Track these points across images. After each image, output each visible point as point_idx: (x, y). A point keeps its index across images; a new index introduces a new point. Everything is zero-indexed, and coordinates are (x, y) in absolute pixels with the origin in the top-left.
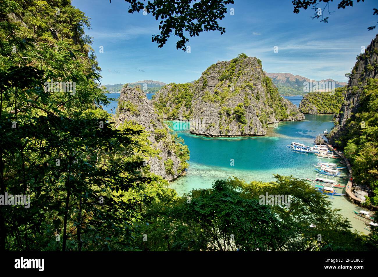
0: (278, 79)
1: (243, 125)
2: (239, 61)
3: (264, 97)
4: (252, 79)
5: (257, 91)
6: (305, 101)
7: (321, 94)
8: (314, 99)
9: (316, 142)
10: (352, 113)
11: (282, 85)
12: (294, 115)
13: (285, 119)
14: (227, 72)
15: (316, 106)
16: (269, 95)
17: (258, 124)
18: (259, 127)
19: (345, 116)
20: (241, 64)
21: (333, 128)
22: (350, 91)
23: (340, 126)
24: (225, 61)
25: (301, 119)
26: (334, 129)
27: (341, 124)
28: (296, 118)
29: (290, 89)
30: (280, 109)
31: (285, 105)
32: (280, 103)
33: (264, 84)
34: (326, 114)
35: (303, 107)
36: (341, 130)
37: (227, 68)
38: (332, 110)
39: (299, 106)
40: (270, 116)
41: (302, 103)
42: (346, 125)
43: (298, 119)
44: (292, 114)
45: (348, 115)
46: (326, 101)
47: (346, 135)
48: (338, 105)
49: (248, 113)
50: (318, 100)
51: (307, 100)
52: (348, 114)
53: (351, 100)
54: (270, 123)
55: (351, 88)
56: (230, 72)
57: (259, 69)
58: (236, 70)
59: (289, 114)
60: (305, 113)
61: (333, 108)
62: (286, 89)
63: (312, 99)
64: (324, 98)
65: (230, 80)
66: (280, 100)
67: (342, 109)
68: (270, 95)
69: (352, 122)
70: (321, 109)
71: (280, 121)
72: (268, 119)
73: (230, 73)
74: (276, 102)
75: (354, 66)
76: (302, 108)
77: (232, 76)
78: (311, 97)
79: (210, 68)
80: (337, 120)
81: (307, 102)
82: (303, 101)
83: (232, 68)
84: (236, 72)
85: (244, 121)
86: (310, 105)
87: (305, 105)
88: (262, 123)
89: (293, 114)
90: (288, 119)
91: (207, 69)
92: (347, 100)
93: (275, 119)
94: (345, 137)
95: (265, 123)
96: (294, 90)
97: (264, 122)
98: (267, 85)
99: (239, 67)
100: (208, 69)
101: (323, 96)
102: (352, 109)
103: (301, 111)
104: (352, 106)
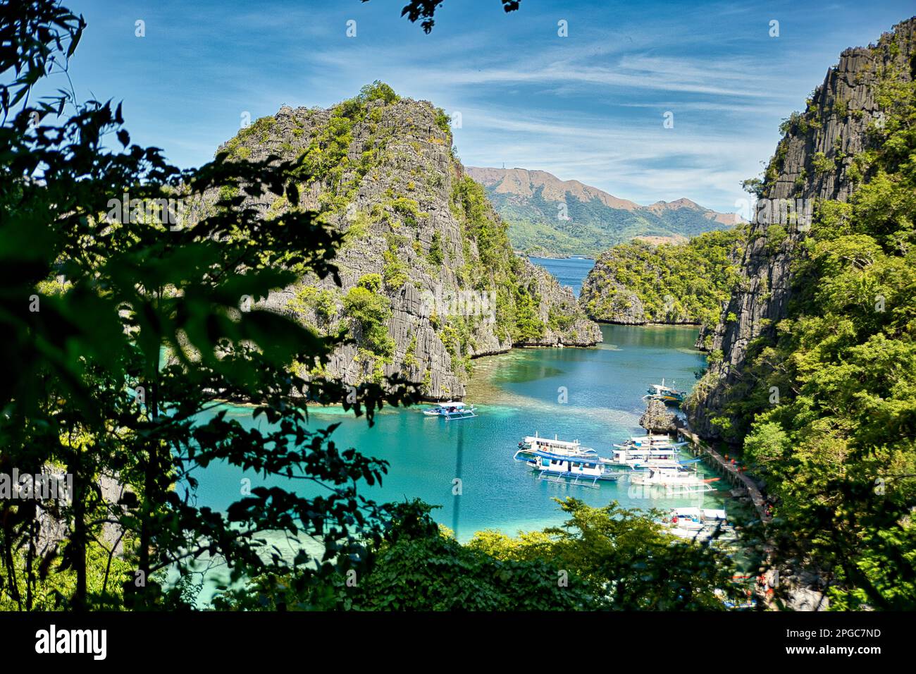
0: (502, 189)
1: (381, 358)
2: (367, 110)
3: (459, 253)
4: (413, 184)
5: (432, 232)
6: (600, 277)
7: (656, 253)
8: (635, 268)
9: (646, 424)
10: (767, 321)
11: (515, 216)
12: (563, 326)
13: (531, 341)
14: (318, 150)
15: (642, 296)
16: (474, 248)
17: (435, 357)
18: (439, 368)
19: (744, 330)
20: (372, 124)
21: (704, 373)
22: (759, 242)
23: (727, 364)
24: (309, 108)
25: (588, 342)
26: (708, 374)
27: (729, 359)
28: (573, 337)
29: (547, 229)
30: (512, 302)
31: (532, 289)
32: (513, 281)
33: (459, 206)
34: (674, 323)
35: (593, 297)
36: (731, 378)
37: (320, 138)
38: (695, 310)
39: (582, 295)
40: (476, 325)
41: (592, 282)
42: (746, 362)
43: (579, 341)
44: (555, 321)
45: (752, 327)
46: (675, 278)
47: (746, 399)
48: (715, 293)
49: (397, 314)
50: (647, 274)
51: (608, 270)
52: (752, 324)
53: (764, 274)
54: (478, 353)
55: (762, 232)
56: (328, 151)
57: (442, 148)
58: (354, 146)
59: (546, 321)
60: (601, 321)
61: (698, 305)
62: (531, 230)
63: (628, 267)
64: (667, 267)
65: (329, 184)
66: (512, 270)
67: (735, 307)
68: (480, 250)
69: (769, 351)
70: (657, 305)
71: (515, 346)
72: (472, 338)
73: (332, 155)
74: (501, 276)
75: (774, 155)
76: (593, 302)
77: (339, 168)
78: (623, 262)
79: (251, 132)
80: (715, 345)
81: (610, 279)
82: (596, 274)
83: (339, 139)
84: (354, 153)
85: (382, 342)
86: (621, 290)
87: (603, 291)
88: (452, 353)
89: (561, 323)
90: (544, 341)
91: (236, 134)
92: (749, 275)
93: (495, 340)
94: (744, 405)
95: (463, 351)
96: (558, 234)
97: (457, 349)
98: (467, 208)
99: (367, 137)
100: (240, 136)
101: (664, 259)
102: (765, 307)
103: (588, 311)
104: (765, 296)
